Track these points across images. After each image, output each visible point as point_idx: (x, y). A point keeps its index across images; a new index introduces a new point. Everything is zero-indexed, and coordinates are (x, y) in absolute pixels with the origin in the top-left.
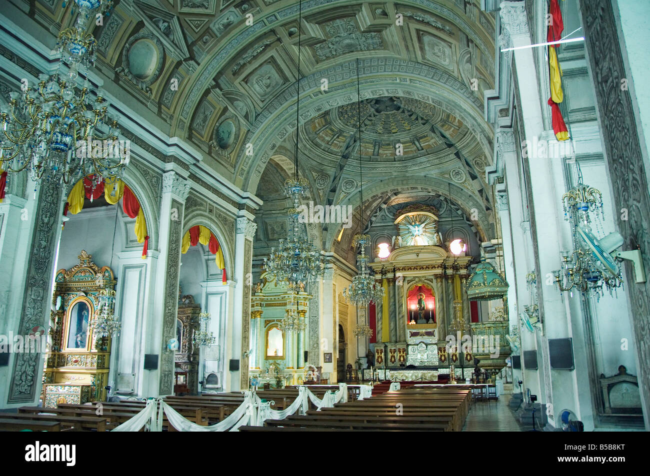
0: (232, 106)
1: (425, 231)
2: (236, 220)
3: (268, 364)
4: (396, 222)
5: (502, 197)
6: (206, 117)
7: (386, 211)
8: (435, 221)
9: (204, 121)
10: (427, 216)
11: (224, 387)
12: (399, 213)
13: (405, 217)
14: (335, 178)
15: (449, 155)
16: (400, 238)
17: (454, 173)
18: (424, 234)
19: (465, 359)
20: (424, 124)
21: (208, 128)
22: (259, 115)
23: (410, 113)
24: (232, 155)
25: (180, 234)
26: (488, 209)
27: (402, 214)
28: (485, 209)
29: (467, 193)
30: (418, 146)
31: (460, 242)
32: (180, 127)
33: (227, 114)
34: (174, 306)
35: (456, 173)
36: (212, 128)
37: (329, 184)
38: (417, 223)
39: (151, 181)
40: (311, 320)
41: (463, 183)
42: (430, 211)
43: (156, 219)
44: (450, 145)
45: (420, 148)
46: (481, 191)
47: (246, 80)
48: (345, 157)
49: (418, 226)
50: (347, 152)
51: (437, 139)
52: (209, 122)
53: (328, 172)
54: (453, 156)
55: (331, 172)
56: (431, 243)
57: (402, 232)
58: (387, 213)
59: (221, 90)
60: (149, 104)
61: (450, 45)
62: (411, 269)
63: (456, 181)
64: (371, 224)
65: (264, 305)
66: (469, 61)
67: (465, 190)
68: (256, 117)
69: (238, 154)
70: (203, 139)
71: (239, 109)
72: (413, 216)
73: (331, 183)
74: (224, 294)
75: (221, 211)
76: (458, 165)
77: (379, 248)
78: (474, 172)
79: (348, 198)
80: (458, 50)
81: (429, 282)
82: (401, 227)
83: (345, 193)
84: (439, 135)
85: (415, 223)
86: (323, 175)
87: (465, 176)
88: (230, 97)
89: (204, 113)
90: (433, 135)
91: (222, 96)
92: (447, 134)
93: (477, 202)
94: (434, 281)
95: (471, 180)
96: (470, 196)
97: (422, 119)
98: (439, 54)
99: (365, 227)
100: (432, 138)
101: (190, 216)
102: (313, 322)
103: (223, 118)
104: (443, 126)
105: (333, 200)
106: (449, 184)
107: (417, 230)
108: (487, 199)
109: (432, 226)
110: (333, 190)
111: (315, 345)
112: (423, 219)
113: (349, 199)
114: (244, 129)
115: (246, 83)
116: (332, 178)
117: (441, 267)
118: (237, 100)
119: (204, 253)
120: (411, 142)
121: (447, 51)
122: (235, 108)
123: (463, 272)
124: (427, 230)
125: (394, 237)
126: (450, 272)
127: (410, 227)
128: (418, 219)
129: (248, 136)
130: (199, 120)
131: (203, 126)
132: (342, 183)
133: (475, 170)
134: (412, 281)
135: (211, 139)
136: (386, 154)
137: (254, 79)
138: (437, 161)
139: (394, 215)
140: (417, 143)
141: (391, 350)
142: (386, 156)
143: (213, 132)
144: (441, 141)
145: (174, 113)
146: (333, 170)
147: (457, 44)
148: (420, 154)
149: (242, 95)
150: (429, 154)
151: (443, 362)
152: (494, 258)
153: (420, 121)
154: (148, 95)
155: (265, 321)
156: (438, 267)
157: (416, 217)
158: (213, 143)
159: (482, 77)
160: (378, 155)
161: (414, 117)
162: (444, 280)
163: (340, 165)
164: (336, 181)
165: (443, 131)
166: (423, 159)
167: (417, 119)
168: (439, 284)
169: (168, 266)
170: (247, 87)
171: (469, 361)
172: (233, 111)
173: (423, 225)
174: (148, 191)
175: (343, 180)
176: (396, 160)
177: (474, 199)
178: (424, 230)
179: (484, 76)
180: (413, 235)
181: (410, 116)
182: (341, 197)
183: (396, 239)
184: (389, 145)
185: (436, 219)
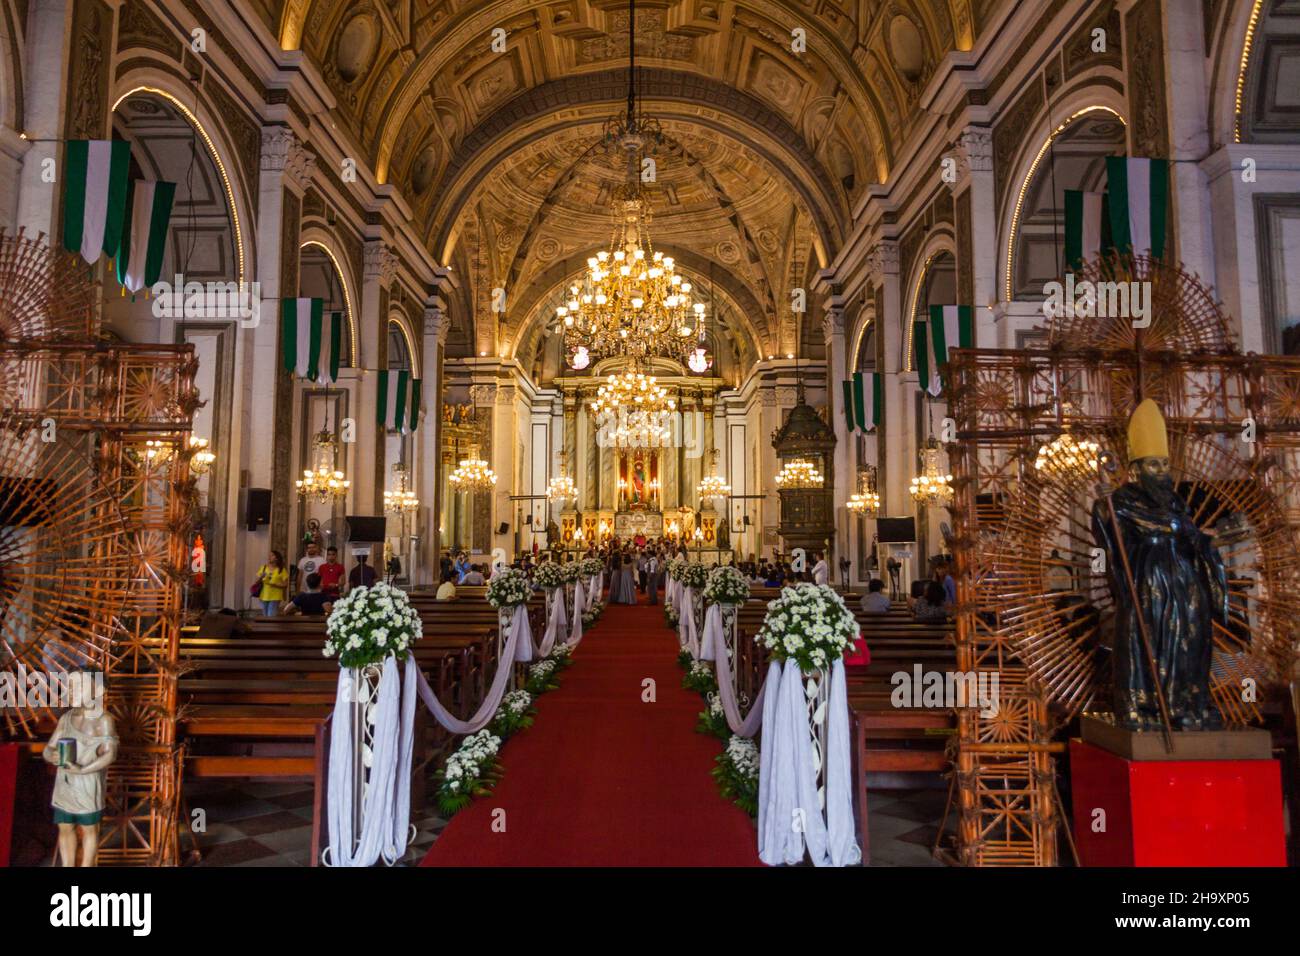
0: (440, 123)
2: (423, 312)
5: (837, 314)
9: (404, 148)
14: (528, 235)
15: (720, 217)
17: (722, 247)
20: (690, 165)
22: (468, 137)
23: (672, 145)
26: (769, 310)
28: (765, 309)
29: (739, 282)
30: (673, 196)
33: (431, 137)
35: (726, 247)
36: (410, 160)
37: (516, 244)
41: (734, 265)
44: (725, 203)
45: (674, 201)
46: (763, 282)
47: (468, 83)
48: (550, 201)
50: (554, 193)
51: (706, 190)
52: (409, 151)
54: (725, 221)
59: (433, 97)
60: (352, 124)
61: (802, 83)
63: (723, 261)
66: (828, 113)
67: (736, 276)
68: (464, 140)
69: (432, 201)
71: (447, 128)
73: (520, 243)
76: (733, 236)
78: (756, 250)
79: (544, 270)
80: (812, 94)
83: (541, 261)
84: (710, 183)
87: (738, 254)
88: (442, 109)
90: (700, 182)
91: (432, 107)
92: (725, 185)
95: (749, 262)
96: (743, 287)
97: (690, 156)
98: (777, 88)
100: (698, 188)
103: (426, 142)
104: (720, 172)
106: (712, 263)
108: (771, 296)
110: (522, 256)
111: (485, 512)
113: (546, 273)
114: (445, 161)
115: (467, 87)
116: (523, 235)
118: (449, 113)
120: (663, 189)
121: (794, 87)
122: (442, 126)
123: (707, 401)
126: (687, 400)
129: (449, 172)
130: (399, 147)
132: (537, 243)
133: (758, 248)
135: (407, 178)
137: (479, 81)
138: (699, 226)
140: (671, 192)
141: (588, 522)
143: (410, 166)
144: (712, 194)
146: (529, 221)
147: (815, 85)
148: (673, 210)
149: (456, 106)
150: (687, 212)
152: (774, 388)
153: (686, 159)
154: (352, 108)
159: (843, 141)
160: (603, 205)
161: (676, 152)
163: (541, 214)
164: (529, 241)
165: (719, 182)
166: (676, 219)
167: (681, 155)
170: (466, 94)
172: (439, 132)
175: (540, 239)
179: (846, 139)
181: (672, 148)
182: (534, 265)
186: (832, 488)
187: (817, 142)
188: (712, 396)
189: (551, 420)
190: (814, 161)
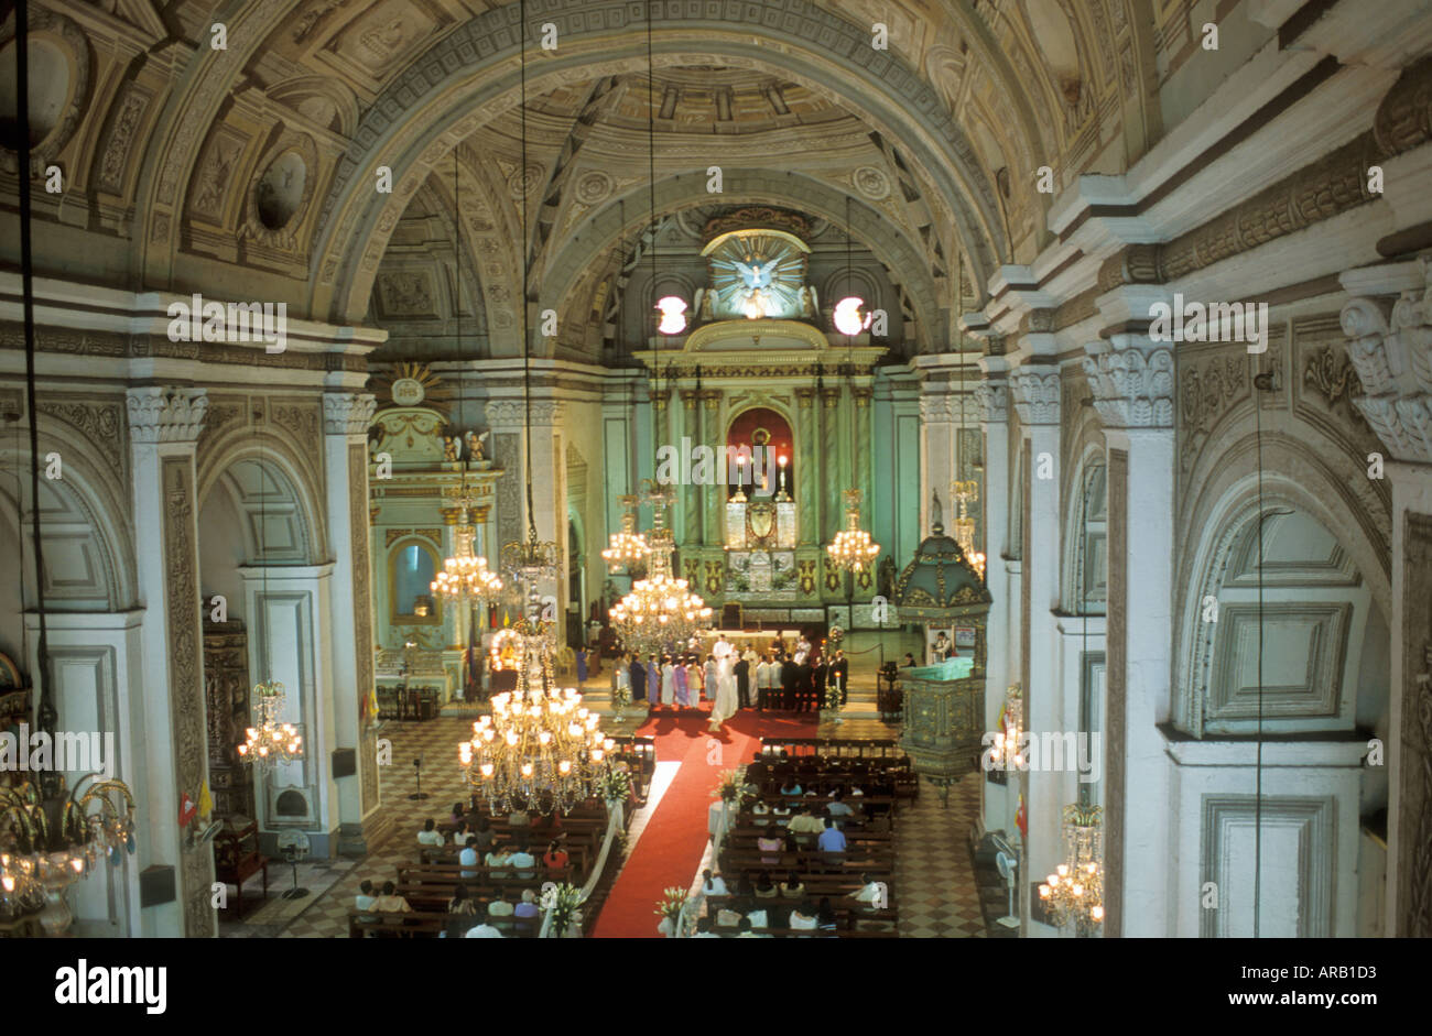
0: (295, 115)
1: (775, 280)
2: (320, 400)
3: (399, 635)
4: (706, 251)
6: (225, 168)
7: (681, 219)
8: (803, 254)
9: (220, 183)
10: (783, 240)
11: (324, 821)
12: (715, 227)
13: (727, 241)
14: (558, 172)
15: (855, 132)
16: (713, 293)
17: (862, 176)
18: (773, 286)
19: (856, 583)
21: (233, 195)
22: (367, 111)
24: (300, 235)
25: (193, 538)
26: (938, 273)
27: (722, 232)
28: (931, 272)
29: (892, 227)
30: (779, 103)
31: (860, 309)
32: (157, 234)
33: (282, 140)
34: (197, 731)
35: (868, 176)
36: (243, 191)
37: (539, 187)
38: (758, 258)
39: (97, 430)
40: (503, 528)
41: (883, 201)
42: (789, 229)
43: (123, 524)
45: (782, 110)
46: (925, 230)
47: (333, 44)
48: (585, 120)
49: (761, 265)
50: (591, 108)
52: (234, 181)
53: (539, 159)
54: (863, 138)
55: (548, 155)
56: (789, 310)
57: (720, 279)
58: (683, 225)
59: (263, 87)
60: (60, 210)
61: (912, 18)
62: (740, 373)
63: (865, 193)
64: (642, 250)
65: (383, 493)
67: (885, 217)
68: (361, 117)
69: (317, 223)
70: (219, 232)
71: (314, 115)
72: (749, 238)
73: (546, 184)
74: (306, 598)
75: (282, 399)
76: (874, 158)
77: (660, 312)
78: (914, 183)
79: (590, 218)
80: (930, 36)
81: (779, 403)
82: (718, 264)
83: (584, 205)
85: (753, 257)
86: (526, 164)
87: (888, 185)
88: (288, 98)
89: (220, 161)
91: (269, 102)
93: (913, 251)
94: (794, 401)
95: (903, 199)
96: (897, 235)
98: (876, 14)
99: (626, 258)
101: (209, 458)
102: (506, 532)
103: (272, 153)
105: (551, 225)
106: (848, 198)
107: (756, 276)
108: (939, 251)
109: (796, 265)
110: (553, 201)
112: (772, 251)
113: (593, 221)
114: (328, 157)
115: (334, 51)
116: (550, 172)
117: (812, 372)
118: (309, 96)
119: (243, 497)
120: (761, 92)
121: (901, 19)
122: (305, 117)
123: (862, 381)
124: (782, 277)
125: (700, 292)
126: (831, 381)
127: (741, 266)
128: (761, 248)
129: (341, 172)
130: (206, 186)
131: (219, 197)
132: (575, 181)
133: (916, 179)
134: (739, 399)
135: (242, 218)
136: (694, 116)
138: (823, 143)
139: (701, 229)
140: (775, 96)
141: (686, 560)
142: (694, 121)
143: (246, 195)
145: (134, 200)
146: (556, 152)
147: (932, 26)
148: (780, 121)
149: (322, 82)
150: (802, 124)
151: (807, 592)
155: (388, 532)
156: (804, 372)
157: (756, 242)
158: (248, 228)
160: (672, 118)
162: (816, 402)
163: (573, 140)
164: (561, 181)
166: (787, 134)
168: (805, 413)
169: (171, 639)
170: (336, 61)
171: (865, 588)
172: (298, 127)
173: (773, 264)
174: (93, 461)
175: (578, 175)
176: (720, 131)
177: (905, 241)
178: (774, 275)
180: (747, 287)
182: (574, 214)
183: (704, 296)
184: (702, 95)
185: (804, 248)
186: (983, 677)
187: (953, 104)
188: (870, 371)
189: (632, 411)
190: (953, 128)
